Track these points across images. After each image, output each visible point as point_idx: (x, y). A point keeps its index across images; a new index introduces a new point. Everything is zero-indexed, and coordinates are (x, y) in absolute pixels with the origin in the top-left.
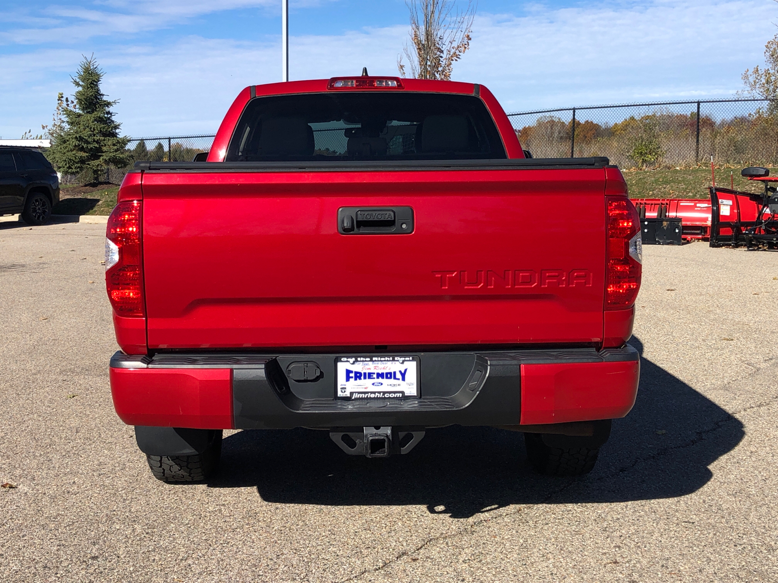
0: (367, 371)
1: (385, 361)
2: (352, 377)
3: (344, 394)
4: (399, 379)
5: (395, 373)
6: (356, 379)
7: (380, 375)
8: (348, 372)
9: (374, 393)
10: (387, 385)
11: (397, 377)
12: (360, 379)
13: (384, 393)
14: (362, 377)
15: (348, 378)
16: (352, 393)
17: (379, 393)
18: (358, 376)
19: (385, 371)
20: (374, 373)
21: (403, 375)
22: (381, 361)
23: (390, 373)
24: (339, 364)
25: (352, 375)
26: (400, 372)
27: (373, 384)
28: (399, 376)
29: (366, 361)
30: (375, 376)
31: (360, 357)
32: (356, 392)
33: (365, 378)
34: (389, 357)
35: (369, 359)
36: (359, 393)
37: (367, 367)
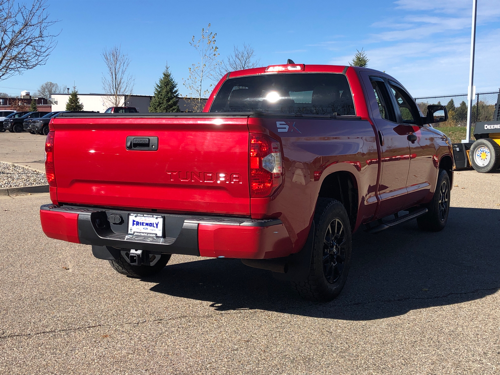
0: (142, 222)
1: (149, 217)
2: (135, 224)
3: (131, 232)
4: (155, 227)
5: (153, 223)
6: (136, 225)
7: (147, 224)
8: (134, 221)
9: (144, 233)
10: (150, 230)
11: (154, 226)
12: (138, 225)
13: (148, 233)
14: (139, 224)
15: (133, 224)
16: (134, 232)
17: (146, 233)
18: (138, 223)
19: (149, 222)
20: (144, 223)
21: (157, 225)
22: (147, 217)
23: (151, 224)
24: (130, 217)
25: (135, 223)
26: (156, 223)
27: (144, 228)
28: (155, 225)
29: (141, 216)
30: (145, 224)
31: (139, 214)
32: (136, 232)
33: (140, 225)
34: (151, 215)
35: (142, 215)
36: (137, 232)
37: (142, 219)
